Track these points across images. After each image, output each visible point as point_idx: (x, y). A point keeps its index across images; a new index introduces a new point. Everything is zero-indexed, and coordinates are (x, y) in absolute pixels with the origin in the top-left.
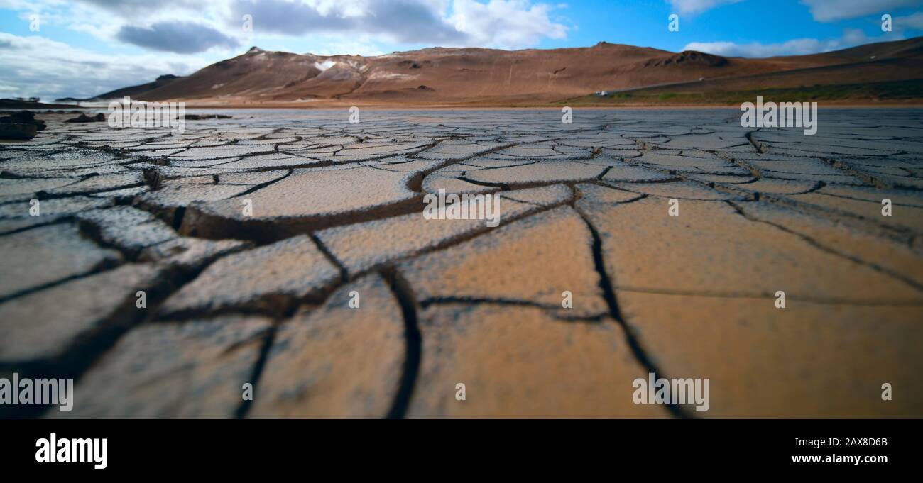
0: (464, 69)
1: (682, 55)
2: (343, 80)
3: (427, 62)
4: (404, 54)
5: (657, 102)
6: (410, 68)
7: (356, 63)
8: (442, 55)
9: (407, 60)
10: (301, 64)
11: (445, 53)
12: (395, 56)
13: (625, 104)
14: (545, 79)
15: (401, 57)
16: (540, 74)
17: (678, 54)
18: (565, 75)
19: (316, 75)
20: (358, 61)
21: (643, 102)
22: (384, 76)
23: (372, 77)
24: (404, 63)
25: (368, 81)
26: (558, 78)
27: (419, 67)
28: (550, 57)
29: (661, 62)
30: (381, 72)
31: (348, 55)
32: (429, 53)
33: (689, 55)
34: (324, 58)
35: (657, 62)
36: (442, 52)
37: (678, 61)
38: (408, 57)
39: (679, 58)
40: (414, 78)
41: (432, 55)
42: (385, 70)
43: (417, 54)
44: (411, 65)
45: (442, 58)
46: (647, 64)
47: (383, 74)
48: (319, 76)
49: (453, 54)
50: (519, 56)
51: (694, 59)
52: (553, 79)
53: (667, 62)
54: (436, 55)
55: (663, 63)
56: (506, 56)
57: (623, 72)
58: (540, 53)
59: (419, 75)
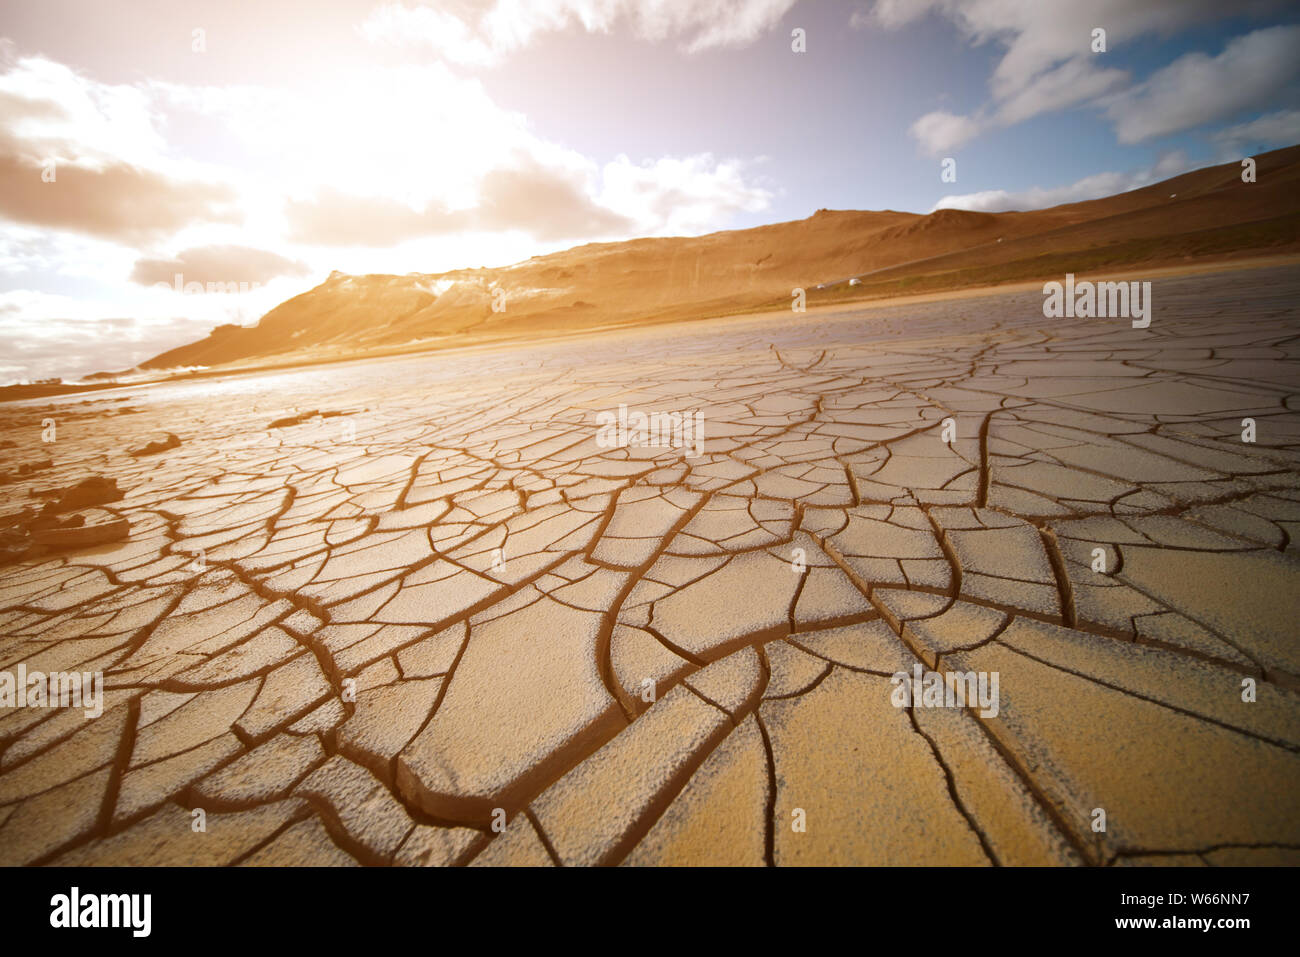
0: (633, 272)
1: (933, 217)
2: (467, 306)
3: (580, 267)
4: (546, 258)
5: (897, 291)
6: (558, 279)
7: (482, 279)
8: (600, 254)
9: (553, 266)
10: (405, 289)
12: (534, 263)
13: (855, 298)
14: (746, 274)
15: (543, 263)
16: (737, 267)
17: (927, 217)
18: (772, 265)
19: (430, 303)
20: (484, 276)
21: (879, 293)
22: (524, 294)
24: (549, 271)
26: (763, 271)
27: (570, 276)
28: (750, 241)
29: (903, 232)
30: (519, 288)
31: (469, 269)
32: (582, 253)
33: (942, 216)
34: (437, 277)
35: (898, 232)
36: (602, 251)
37: (927, 227)
38: (553, 263)
39: (928, 222)
40: (566, 292)
41: (587, 256)
42: (525, 285)
43: (565, 257)
44: (558, 275)
45: (600, 259)
46: (884, 237)
47: (523, 291)
48: (435, 303)
49: (614, 252)
50: (708, 244)
52: (755, 273)
53: (911, 231)
54: (593, 255)
55: (906, 233)
57: (851, 252)
58: (737, 236)
59: (572, 287)
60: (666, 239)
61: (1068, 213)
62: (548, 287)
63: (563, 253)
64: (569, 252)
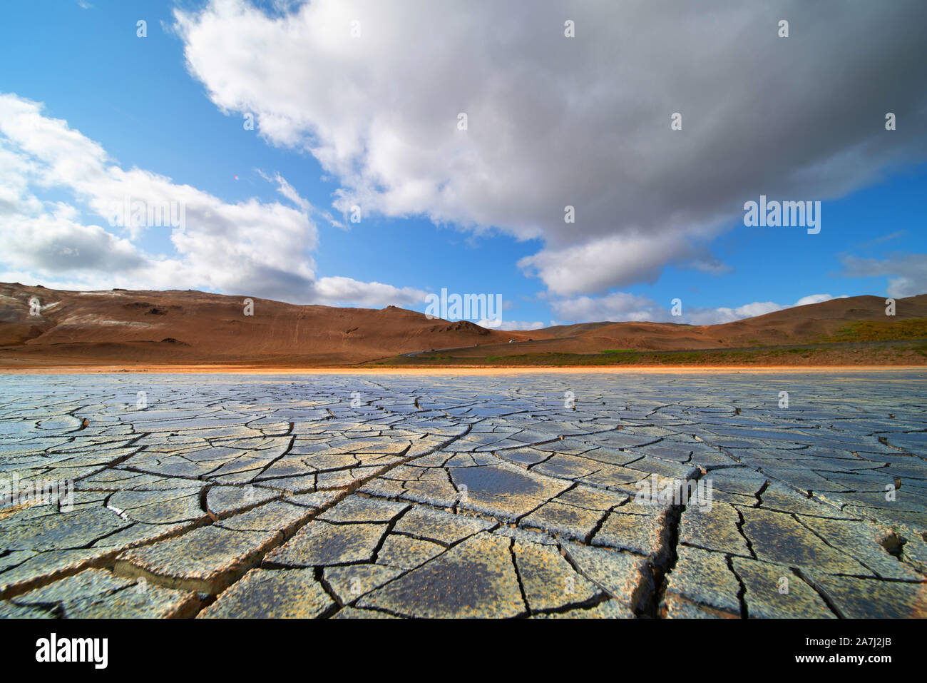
0: (234, 321)
1: (459, 324)
3: (179, 308)
4: (135, 294)
6: (147, 314)
8: (200, 301)
9: (142, 302)
11: (205, 298)
12: (117, 295)
14: (338, 339)
15: (129, 297)
16: (331, 332)
17: (454, 323)
18: (358, 335)
22: (94, 322)
23: (70, 320)
24: (136, 306)
25: (59, 325)
26: (350, 339)
27: (161, 314)
28: (341, 316)
29: (443, 329)
30: (90, 315)
32: (179, 297)
33: (464, 325)
35: (440, 329)
37: (456, 329)
38: (143, 299)
39: (457, 326)
40: (152, 327)
41: (185, 300)
42: (99, 313)
43: (160, 297)
44: (148, 310)
45: (201, 305)
46: (433, 330)
47: (94, 319)
49: (217, 302)
51: (468, 328)
52: (346, 338)
53: (448, 329)
54: (192, 301)
55: (446, 329)
56: (291, 310)
57: (413, 336)
58: (331, 310)
59: (162, 324)
60: (271, 301)
61: (523, 335)
62: (131, 320)
63: (158, 292)
64: (165, 292)
